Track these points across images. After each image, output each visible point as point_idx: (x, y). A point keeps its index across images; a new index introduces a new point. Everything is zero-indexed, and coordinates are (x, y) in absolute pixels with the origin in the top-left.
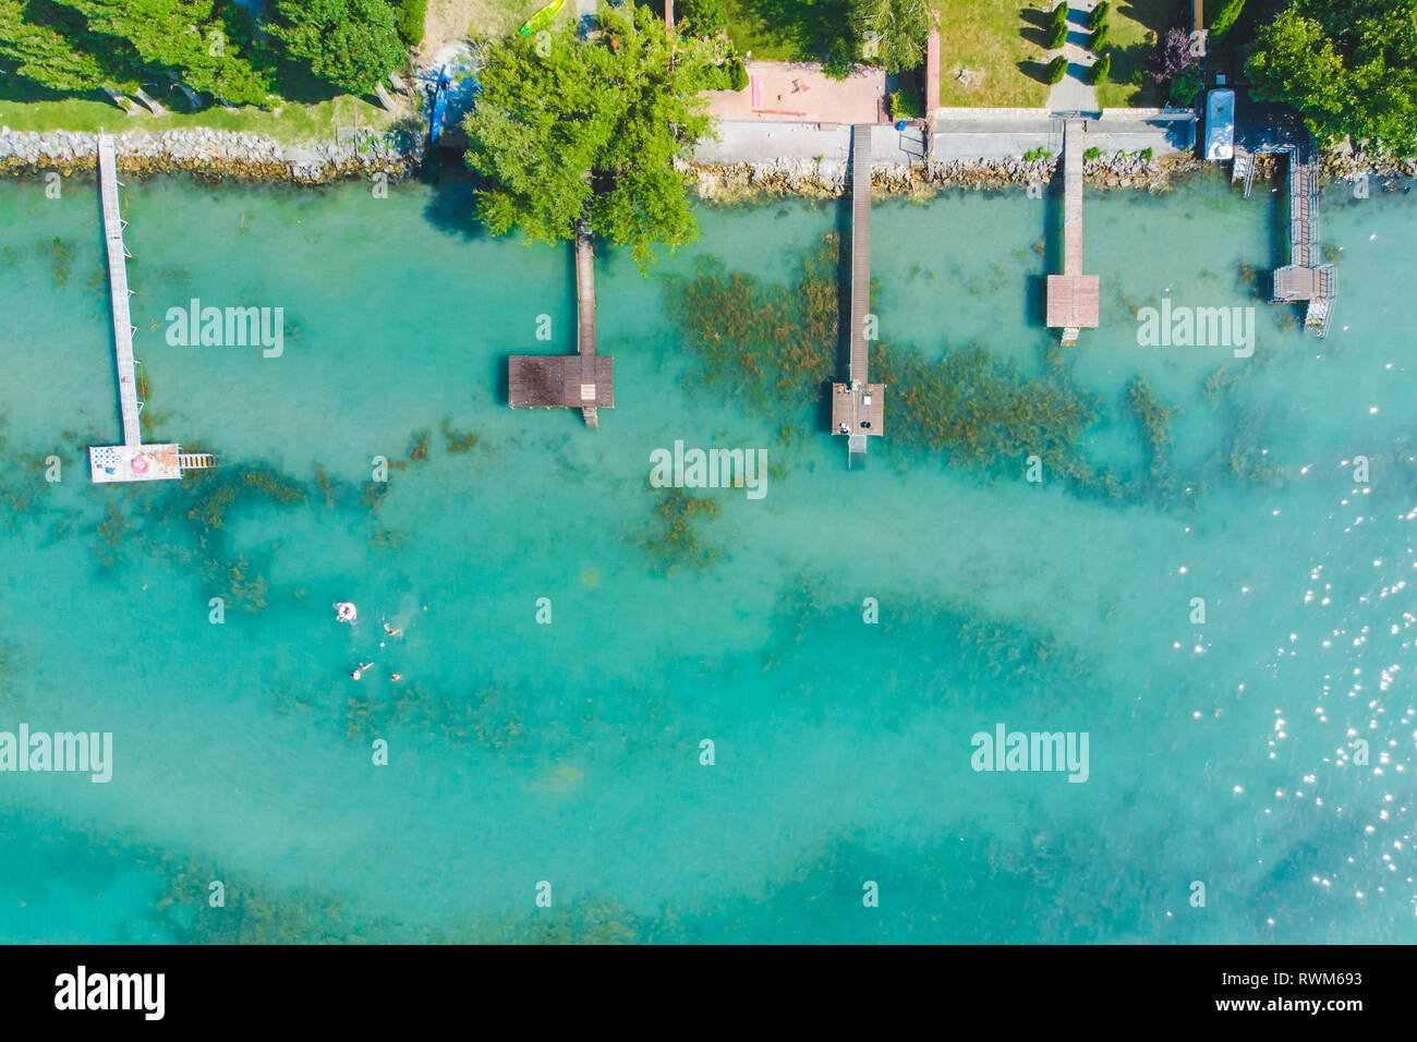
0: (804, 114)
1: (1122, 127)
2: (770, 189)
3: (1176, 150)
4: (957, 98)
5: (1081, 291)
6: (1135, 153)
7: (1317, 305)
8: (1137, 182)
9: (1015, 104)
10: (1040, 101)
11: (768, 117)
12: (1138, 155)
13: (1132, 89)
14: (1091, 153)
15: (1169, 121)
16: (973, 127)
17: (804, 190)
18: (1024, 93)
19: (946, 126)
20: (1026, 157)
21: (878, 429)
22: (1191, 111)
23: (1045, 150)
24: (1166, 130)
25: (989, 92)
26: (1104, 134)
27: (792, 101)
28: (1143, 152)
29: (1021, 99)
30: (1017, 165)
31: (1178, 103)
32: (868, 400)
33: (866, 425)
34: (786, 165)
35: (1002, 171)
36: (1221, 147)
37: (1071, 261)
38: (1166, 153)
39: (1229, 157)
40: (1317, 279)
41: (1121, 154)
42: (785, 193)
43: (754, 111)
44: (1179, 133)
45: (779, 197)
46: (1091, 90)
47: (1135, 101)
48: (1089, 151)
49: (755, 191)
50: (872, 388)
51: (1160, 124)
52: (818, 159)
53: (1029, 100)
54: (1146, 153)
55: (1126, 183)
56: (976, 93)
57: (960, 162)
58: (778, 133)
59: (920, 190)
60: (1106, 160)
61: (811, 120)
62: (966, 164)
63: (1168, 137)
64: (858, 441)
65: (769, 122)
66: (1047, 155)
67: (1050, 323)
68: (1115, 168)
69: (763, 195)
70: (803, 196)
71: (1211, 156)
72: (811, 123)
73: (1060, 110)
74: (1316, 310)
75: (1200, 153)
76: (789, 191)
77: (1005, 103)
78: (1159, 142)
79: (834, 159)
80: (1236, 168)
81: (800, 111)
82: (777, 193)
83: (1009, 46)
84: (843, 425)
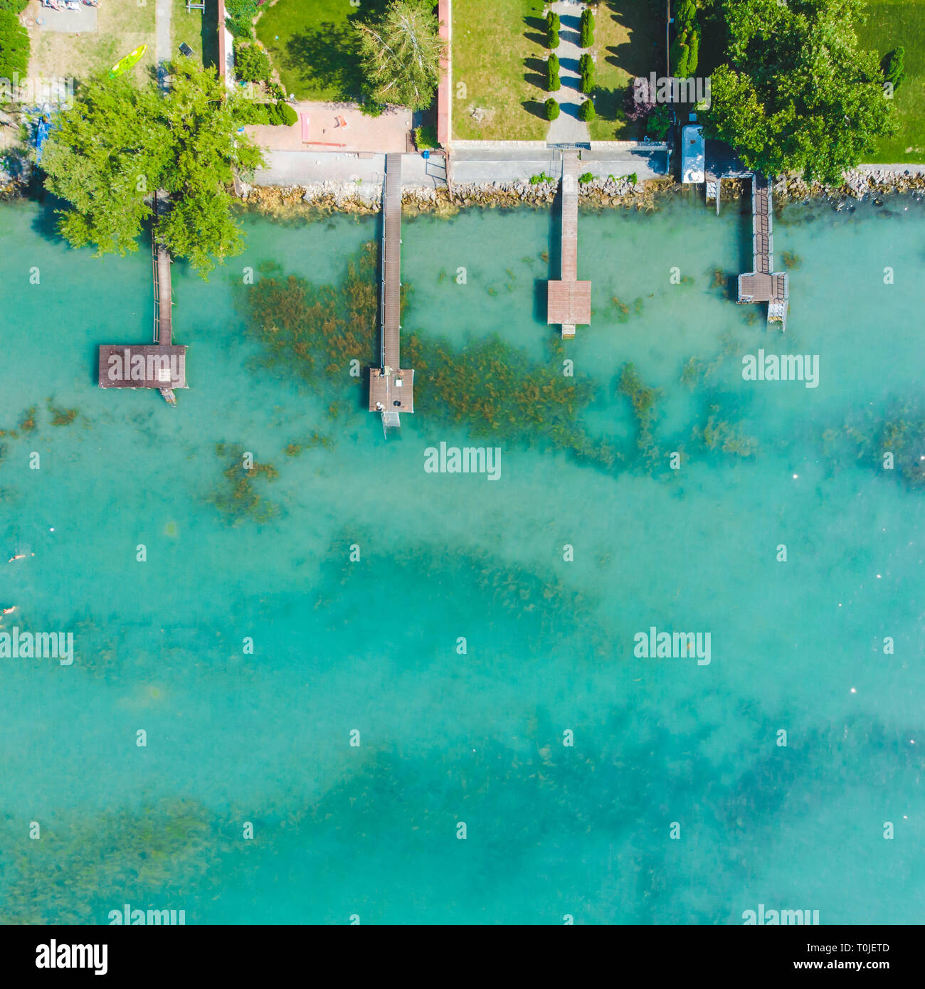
0: (344, 145)
1: (613, 156)
2: (321, 207)
3: (657, 175)
4: (472, 131)
5: (576, 294)
6: (623, 178)
7: (776, 305)
8: (626, 201)
9: (522, 138)
10: (541, 135)
11: (316, 147)
12: (626, 179)
13: (619, 124)
14: (584, 178)
15: (649, 152)
16: (485, 155)
17: (349, 207)
18: (528, 128)
19: (462, 155)
20: (532, 181)
21: (409, 407)
22: (664, 143)
23: (547, 175)
24: (647, 159)
25: (499, 127)
26: (596, 162)
27: (335, 135)
28: (630, 177)
29: (525, 132)
30: (525, 187)
31: (654, 137)
32: (399, 383)
33: (398, 404)
34: (331, 187)
35: (513, 193)
36: (694, 173)
37: (568, 268)
38: (650, 177)
39: (702, 181)
40: (775, 283)
41: (610, 179)
42: (332, 210)
43: (303, 143)
44: (658, 161)
45: (328, 213)
46: (584, 126)
47: (622, 135)
48: (583, 176)
49: (308, 209)
50: (402, 373)
51: (643, 154)
52: (358, 183)
53: (532, 134)
54: (632, 178)
55: (617, 202)
56: (488, 127)
57: (477, 185)
58: (323, 160)
59: (445, 207)
60: (599, 183)
61: (353, 150)
62: (482, 186)
63: (650, 165)
64: (391, 417)
65: (316, 152)
66: (549, 180)
67: (550, 321)
68: (607, 190)
69: (314, 212)
70: (347, 213)
71: (686, 180)
72: (351, 153)
73: (559, 142)
74: (775, 309)
75: (678, 178)
76: (335, 208)
77: (513, 135)
78: (643, 169)
79: (372, 182)
80: (708, 190)
81: (342, 143)
82: (326, 210)
83: (515, 89)
84: (378, 404)
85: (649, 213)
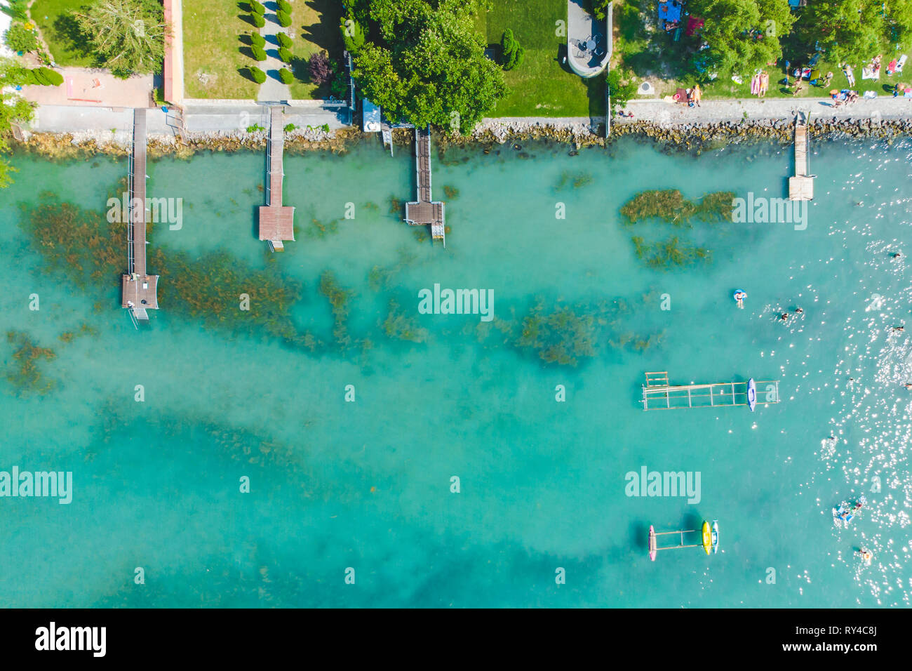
0: (100, 102)
1: (308, 110)
2: (87, 150)
3: (345, 126)
4: (200, 92)
5: (281, 217)
6: (318, 127)
7: (437, 227)
8: (322, 145)
9: (237, 98)
10: (252, 95)
11: (78, 103)
12: (321, 128)
13: (313, 87)
14: (288, 128)
15: (337, 108)
16: (210, 110)
17: (108, 150)
18: (243, 89)
19: (192, 110)
20: (248, 130)
21: (154, 304)
22: (344, 101)
23: (259, 125)
24: (336, 113)
25: (221, 88)
26: (297, 115)
27: (93, 93)
28: (323, 127)
29: (241, 93)
30: (243, 135)
31: (337, 97)
32: (145, 286)
33: (144, 302)
34: (90, 134)
35: (235, 140)
36: (372, 125)
37: (275, 197)
38: (340, 127)
39: (380, 130)
40: (436, 210)
41: (309, 128)
42: (95, 152)
43: (69, 99)
44: (343, 114)
45: (93, 154)
46: (286, 87)
47: (316, 95)
48: (287, 126)
49: (76, 151)
50: (148, 278)
51: (332, 109)
52: (113, 130)
53: (246, 93)
54: (325, 128)
55: (315, 146)
56: (212, 88)
57: (206, 133)
58: (83, 112)
59: (183, 149)
60: (301, 131)
61: (106, 105)
62: (210, 134)
63: (338, 117)
64: (140, 312)
65: (79, 106)
66: (261, 129)
67: (262, 238)
68: (307, 137)
69: (81, 153)
70: (107, 154)
71: (366, 129)
72: (107, 107)
73: (267, 100)
74: (437, 230)
75: (361, 128)
76: (97, 150)
77: (232, 95)
78: (332, 120)
79: (124, 130)
80: (384, 138)
81: (98, 100)
82: (91, 151)
83: (232, 59)
84: (129, 302)
85: (341, 155)
